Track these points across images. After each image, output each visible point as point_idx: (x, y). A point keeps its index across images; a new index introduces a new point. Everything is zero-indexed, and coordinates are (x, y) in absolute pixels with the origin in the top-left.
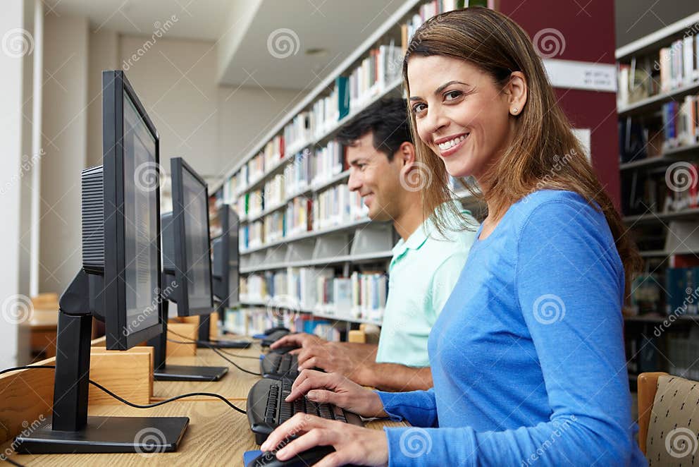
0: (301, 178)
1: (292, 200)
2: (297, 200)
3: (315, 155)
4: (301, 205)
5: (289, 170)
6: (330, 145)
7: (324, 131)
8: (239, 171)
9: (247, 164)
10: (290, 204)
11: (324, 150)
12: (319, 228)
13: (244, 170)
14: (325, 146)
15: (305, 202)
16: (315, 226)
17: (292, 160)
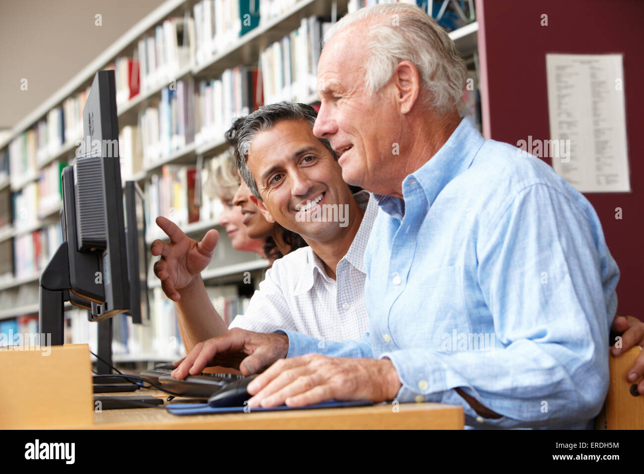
0: (174, 132)
1: (158, 170)
2: (167, 170)
3: (197, 91)
4: (176, 178)
5: (149, 117)
6: (227, 75)
7: (214, 53)
8: (44, 118)
9: (60, 105)
10: (155, 178)
11: (217, 84)
12: (212, 216)
13: (54, 117)
14: (218, 77)
15: (183, 173)
16: (205, 213)
17: (154, 100)
